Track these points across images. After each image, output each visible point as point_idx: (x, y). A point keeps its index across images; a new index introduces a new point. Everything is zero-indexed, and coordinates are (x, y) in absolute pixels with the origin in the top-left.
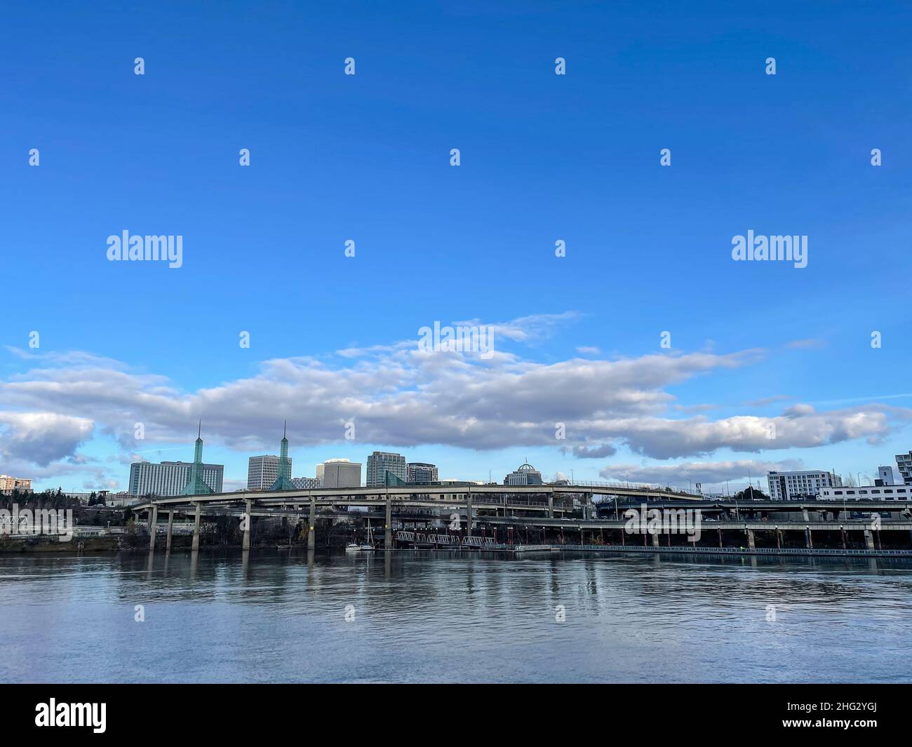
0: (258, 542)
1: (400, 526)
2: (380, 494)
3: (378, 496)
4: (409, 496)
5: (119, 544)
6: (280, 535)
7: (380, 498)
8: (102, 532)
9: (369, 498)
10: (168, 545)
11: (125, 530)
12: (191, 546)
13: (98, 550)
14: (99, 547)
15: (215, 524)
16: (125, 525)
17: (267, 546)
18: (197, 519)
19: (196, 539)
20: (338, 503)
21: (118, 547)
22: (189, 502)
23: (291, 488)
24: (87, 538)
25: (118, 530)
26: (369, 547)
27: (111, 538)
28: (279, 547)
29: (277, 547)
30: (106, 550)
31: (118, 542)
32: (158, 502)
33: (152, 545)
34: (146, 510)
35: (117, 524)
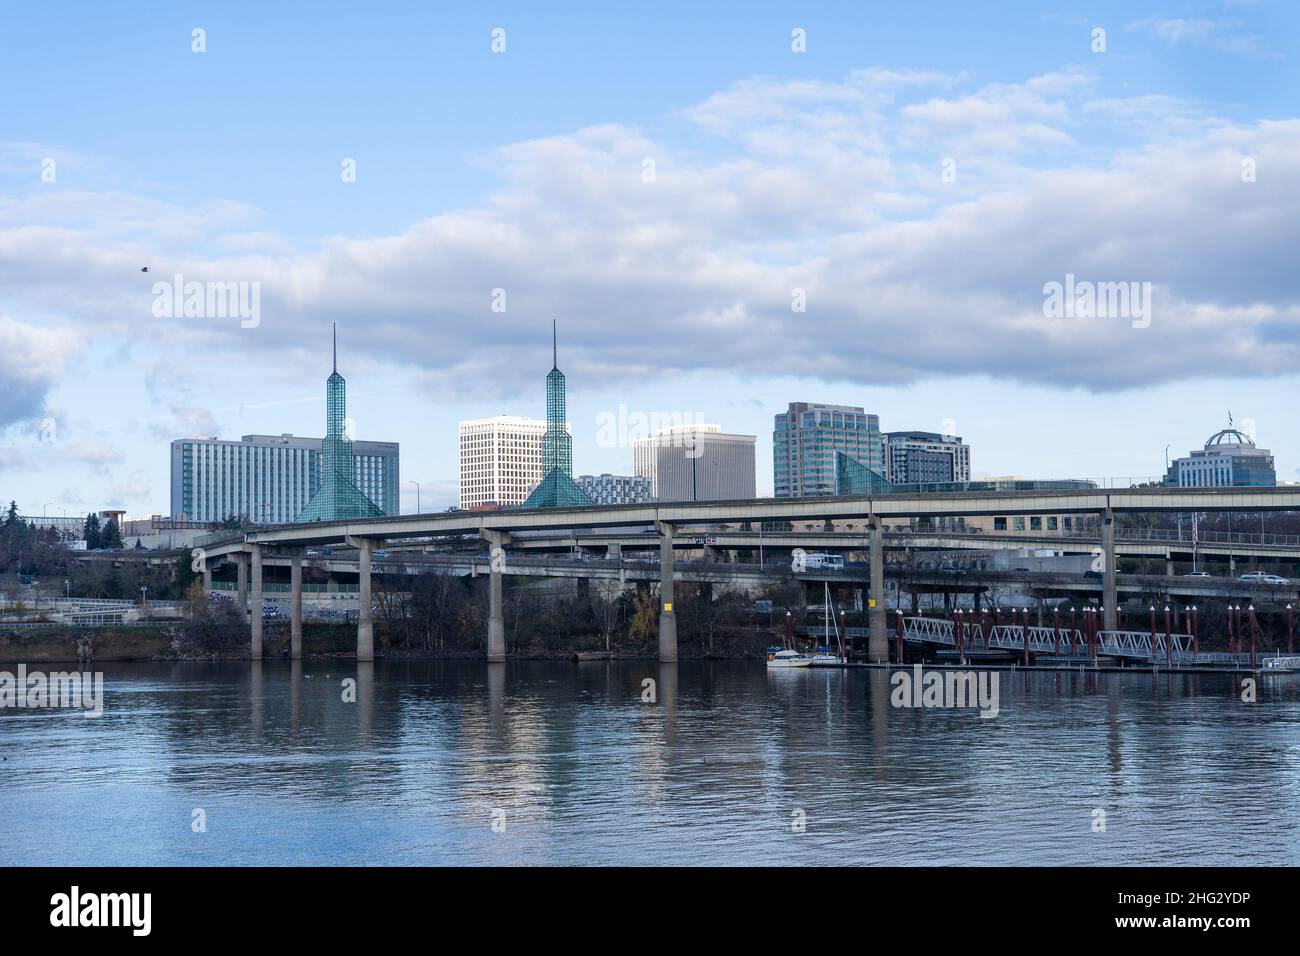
0: (526, 643)
1: (906, 601)
2: (828, 518)
3: (822, 523)
4: (906, 521)
5: (175, 644)
6: (583, 625)
7: (829, 527)
8: (131, 614)
9: (799, 527)
10: (296, 647)
11: (187, 609)
12: (355, 650)
13: (129, 660)
14: (128, 652)
15: (408, 596)
16: (182, 596)
17: (548, 654)
18: (365, 582)
19: (365, 633)
20: (720, 541)
21: (174, 653)
22: (341, 539)
23: (581, 503)
24: (97, 630)
25: (168, 609)
26: (831, 659)
27: (154, 628)
28: (581, 655)
29: (576, 659)
30: (145, 660)
31: (172, 639)
32: (262, 538)
33: (256, 646)
34: (231, 559)
35: (163, 595)
